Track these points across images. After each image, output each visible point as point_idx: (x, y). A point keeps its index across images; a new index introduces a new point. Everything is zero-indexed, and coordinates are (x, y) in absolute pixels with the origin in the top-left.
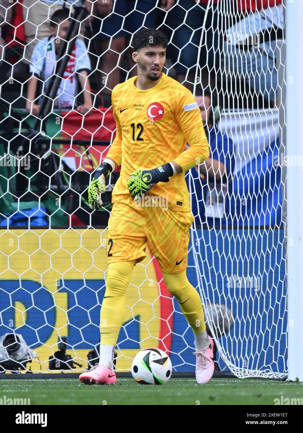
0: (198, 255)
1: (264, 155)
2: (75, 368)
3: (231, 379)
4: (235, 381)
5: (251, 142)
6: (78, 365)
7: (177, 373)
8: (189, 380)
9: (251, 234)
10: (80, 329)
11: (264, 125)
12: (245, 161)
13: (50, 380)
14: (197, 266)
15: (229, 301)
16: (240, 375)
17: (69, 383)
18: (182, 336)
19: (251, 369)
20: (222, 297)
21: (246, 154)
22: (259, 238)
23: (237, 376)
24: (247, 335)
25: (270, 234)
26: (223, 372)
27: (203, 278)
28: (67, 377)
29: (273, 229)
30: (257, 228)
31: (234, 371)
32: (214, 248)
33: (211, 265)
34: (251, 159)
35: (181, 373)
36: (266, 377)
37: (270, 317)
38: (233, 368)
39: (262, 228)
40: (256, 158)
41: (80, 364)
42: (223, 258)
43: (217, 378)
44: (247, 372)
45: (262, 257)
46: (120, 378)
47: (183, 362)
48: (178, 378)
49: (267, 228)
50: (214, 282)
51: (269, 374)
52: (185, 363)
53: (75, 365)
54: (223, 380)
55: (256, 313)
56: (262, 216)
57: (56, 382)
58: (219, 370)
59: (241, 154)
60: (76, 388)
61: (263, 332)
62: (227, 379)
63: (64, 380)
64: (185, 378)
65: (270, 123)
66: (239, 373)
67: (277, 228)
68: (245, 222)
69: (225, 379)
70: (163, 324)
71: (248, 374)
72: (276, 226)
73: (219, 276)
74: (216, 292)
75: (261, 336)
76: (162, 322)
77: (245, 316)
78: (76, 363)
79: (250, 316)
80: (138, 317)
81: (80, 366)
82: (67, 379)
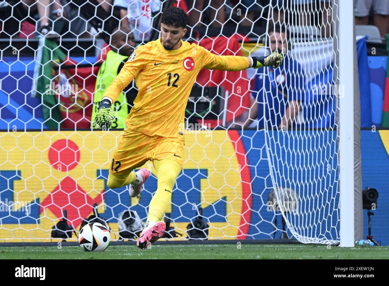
0: (270, 151)
1: (326, 72)
2: (177, 236)
3: (297, 245)
4: (300, 246)
5: (315, 64)
6: (180, 234)
7: (255, 240)
8: (264, 246)
9: (311, 134)
10: (179, 207)
11: (321, 51)
12: (310, 77)
13: (158, 246)
14: (269, 159)
15: (293, 185)
16: (303, 241)
17: (172, 248)
18: (258, 212)
19: (310, 237)
20: (288, 182)
21: (311, 72)
22: (317, 137)
23: (301, 241)
24: (307, 211)
25: (326, 133)
26: (290, 240)
27: (273, 168)
28: (172, 244)
29: (328, 130)
30: (315, 129)
31: (298, 238)
32: (282, 145)
33: (279, 158)
34: (315, 76)
35: (258, 240)
36: (324, 243)
37: (325, 197)
38: (297, 235)
39: (319, 129)
40: (319, 75)
41: (181, 233)
42: (288, 152)
43: (286, 244)
44: (308, 239)
45: (319, 152)
46: (212, 245)
47: (259, 232)
48: (257, 245)
49: (323, 129)
50: (281, 171)
51: (325, 241)
52: (260, 232)
53: (177, 235)
54: (291, 246)
55: (314, 193)
56: (319, 121)
57: (163, 248)
58: (287, 238)
59: (307, 73)
60: (179, 252)
61: (320, 208)
62: (294, 245)
63: (169, 246)
64: (261, 245)
65: (326, 50)
66: (302, 239)
67: (331, 130)
68: (310, 124)
69: (292, 245)
70: (244, 203)
71: (308, 240)
72: (330, 128)
73: (285, 166)
74: (283, 178)
75: (318, 211)
76: (243, 201)
77: (306, 196)
78: (178, 233)
79: (310, 196)
80: (225, 198)
81: (181, 235)
82: (171, 245)
